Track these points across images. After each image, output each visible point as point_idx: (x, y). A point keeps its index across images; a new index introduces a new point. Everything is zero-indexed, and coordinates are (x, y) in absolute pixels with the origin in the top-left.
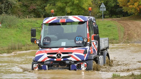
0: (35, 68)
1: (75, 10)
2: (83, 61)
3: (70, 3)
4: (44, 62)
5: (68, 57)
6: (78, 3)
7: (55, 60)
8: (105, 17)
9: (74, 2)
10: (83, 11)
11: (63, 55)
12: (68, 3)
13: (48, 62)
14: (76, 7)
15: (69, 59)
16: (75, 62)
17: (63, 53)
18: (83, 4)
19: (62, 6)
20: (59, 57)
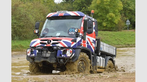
0: (28, 52)
1: (109, 24)
2: (69, 48)
3: (106, 20)
4: (36, 47)
5: (57, 43)
6: (111, 20)
7: (45, 45)
8: (130, 28)
9: (108, 19)
10: (115, 25)
11: (52, 42)
12: (104, 19)
13: (39, 48)
14: (109, 22)
15: (57, 45)
16: (62, 48)
17: (54, 40)
18: (114, 20)
19: (100, 22)
20: (49, 43)
